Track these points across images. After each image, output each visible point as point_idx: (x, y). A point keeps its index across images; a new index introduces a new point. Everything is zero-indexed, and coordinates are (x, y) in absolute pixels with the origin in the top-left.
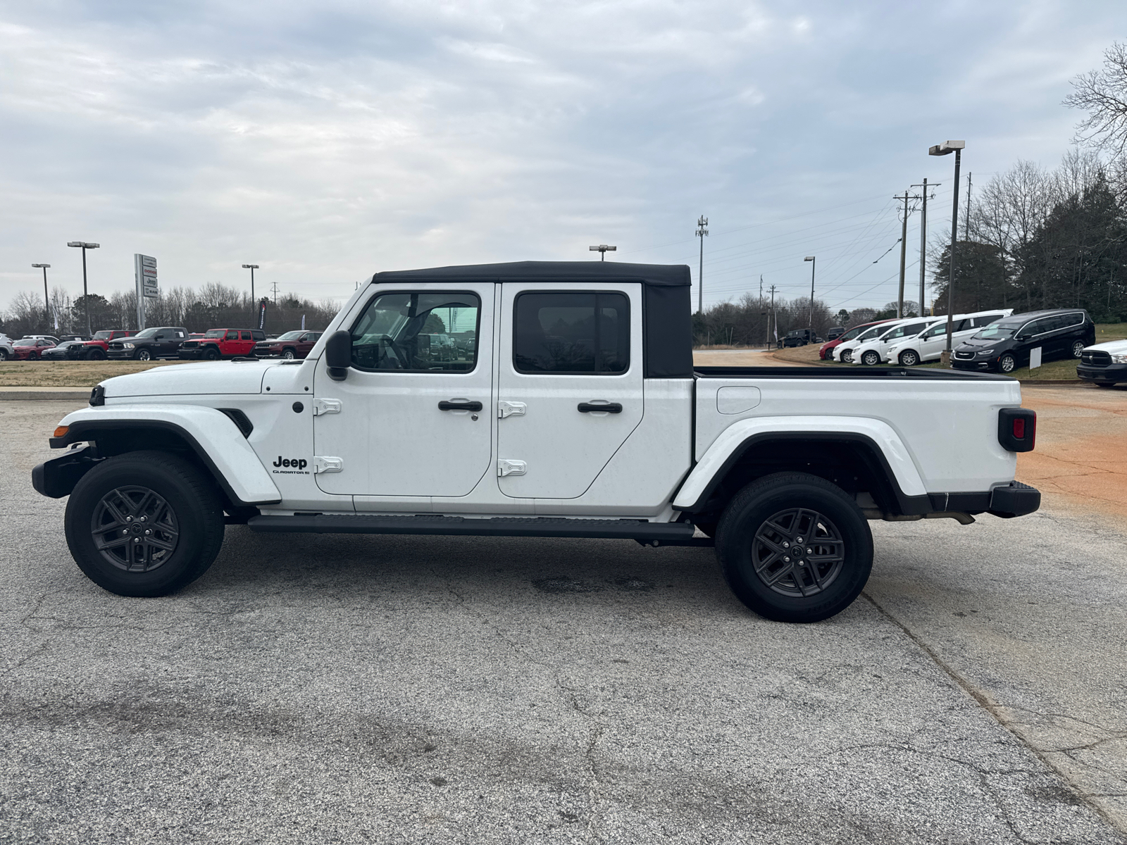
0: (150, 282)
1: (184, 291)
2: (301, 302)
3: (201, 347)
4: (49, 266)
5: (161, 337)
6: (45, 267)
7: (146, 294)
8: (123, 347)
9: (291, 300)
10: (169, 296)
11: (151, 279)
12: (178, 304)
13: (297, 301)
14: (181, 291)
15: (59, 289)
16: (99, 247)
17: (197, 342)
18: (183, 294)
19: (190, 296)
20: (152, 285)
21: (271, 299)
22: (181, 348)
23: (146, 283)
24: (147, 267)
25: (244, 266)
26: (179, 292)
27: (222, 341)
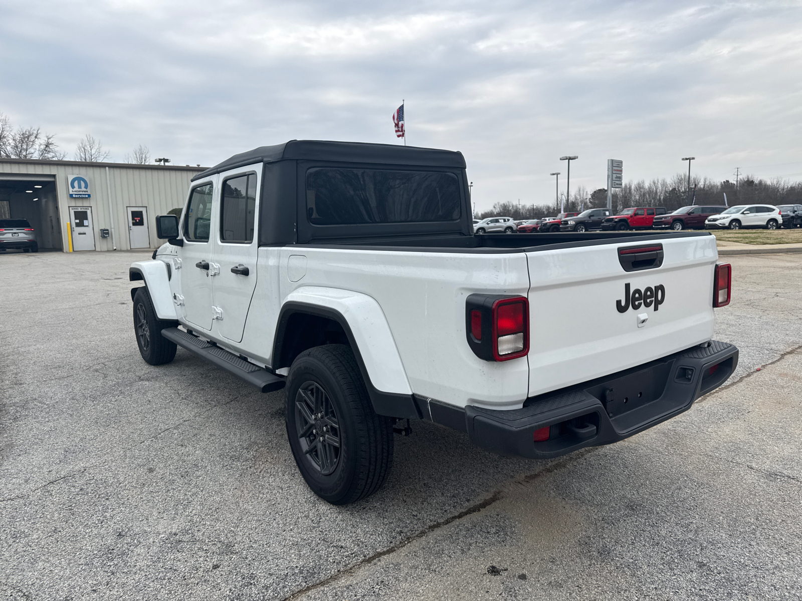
0: (617, 177)
1: (660, 181)
2: (756, 182)
3: (616, 222)
4: (559, 174)
5: (593, 216)
6: (557, 174)
7: (614, 186)
8: (567, 224)
9: (748, 180)
10: (649, 185)
11: (618, 175)
12: (654, 191)
13: (752, 181)
14: (658, 182)
15: (582, 187)
16: (577, 158)
17: (613, 218)
18: (659, 183)
19: (664, 184)
20: (618, 180)
21: (733, 181)
22: (603, 223)
23: (614, 179)
24: (616, 168)
25: (683, 159)
26: (656, 182)
27: (631, 217)
